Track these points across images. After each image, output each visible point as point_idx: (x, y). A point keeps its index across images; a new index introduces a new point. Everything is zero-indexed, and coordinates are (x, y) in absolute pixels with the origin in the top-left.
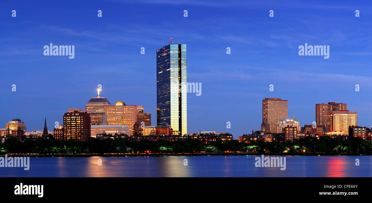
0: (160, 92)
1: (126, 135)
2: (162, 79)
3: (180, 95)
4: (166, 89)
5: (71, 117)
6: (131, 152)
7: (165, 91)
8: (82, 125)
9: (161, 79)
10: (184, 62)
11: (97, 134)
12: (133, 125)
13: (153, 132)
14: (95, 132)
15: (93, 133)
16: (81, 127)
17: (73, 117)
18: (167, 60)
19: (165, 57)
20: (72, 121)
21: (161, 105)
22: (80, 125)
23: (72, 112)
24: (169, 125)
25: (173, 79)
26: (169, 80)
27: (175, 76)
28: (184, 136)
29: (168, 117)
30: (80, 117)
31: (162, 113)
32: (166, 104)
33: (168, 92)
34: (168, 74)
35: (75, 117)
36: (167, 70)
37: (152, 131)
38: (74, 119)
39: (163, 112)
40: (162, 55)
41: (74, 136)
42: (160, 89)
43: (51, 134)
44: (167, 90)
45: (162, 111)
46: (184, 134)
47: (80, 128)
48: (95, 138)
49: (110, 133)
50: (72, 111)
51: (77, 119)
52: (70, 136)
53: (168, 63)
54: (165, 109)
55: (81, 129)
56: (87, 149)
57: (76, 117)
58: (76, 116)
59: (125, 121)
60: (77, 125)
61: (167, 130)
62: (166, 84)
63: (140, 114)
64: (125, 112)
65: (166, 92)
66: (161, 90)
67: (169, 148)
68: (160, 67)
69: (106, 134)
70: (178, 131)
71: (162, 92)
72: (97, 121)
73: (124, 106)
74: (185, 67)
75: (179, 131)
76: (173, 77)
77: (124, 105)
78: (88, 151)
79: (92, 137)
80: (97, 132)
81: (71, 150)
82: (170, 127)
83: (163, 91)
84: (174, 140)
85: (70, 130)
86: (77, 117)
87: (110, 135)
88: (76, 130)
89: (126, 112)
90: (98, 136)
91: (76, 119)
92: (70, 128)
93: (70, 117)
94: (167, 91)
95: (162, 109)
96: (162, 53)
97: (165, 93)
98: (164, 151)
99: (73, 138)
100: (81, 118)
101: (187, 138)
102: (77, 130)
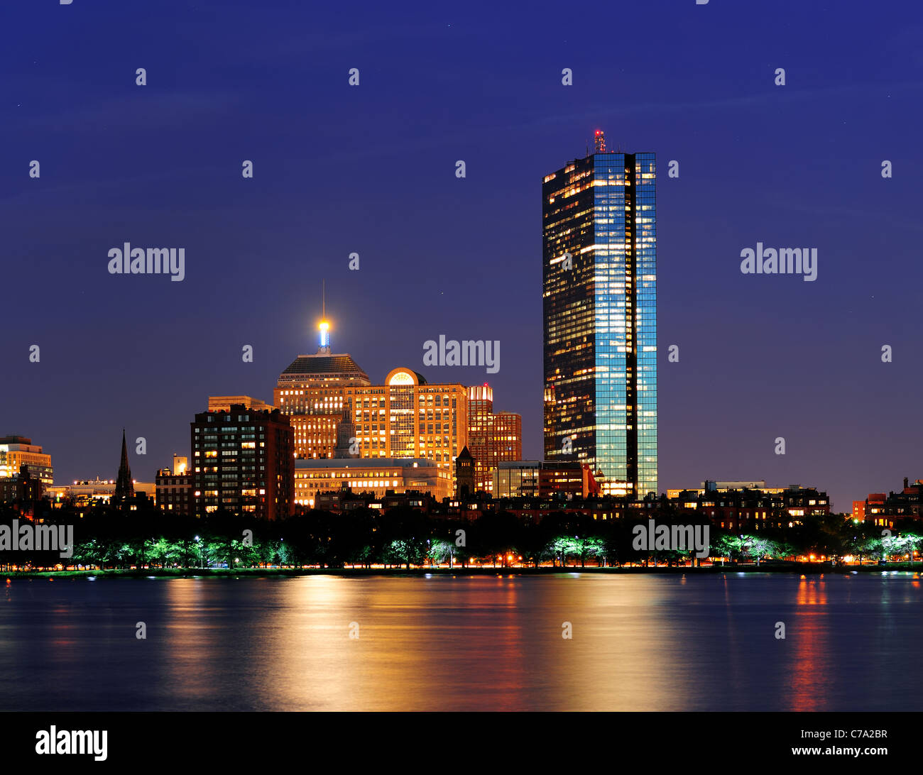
0: (554, 335)
1: (428, 494)
2: (563, 283)
3: (630, 344)
4: (579, 322)
5: (220, 429)
6: (447, 560)
7: (574, 330)
8: (261, 460)
9: (561, 287)
10: (645, 220)
11: (318, 492)
12: (454, 459)
13: (530, 484)
14: (311, 486)
15: (303, 488)
16: (257, 464)
17: (229, 429)
18: (583, 213)
19: (576, 204)
20: (223, 445)
21: (559, 383)
22: (253, 460)
23: (224, 409)
24: (588, 457)
25: (606, 286)
26: (588, 288)
27: (612, 272)
28: (647, 499)
29: (585, 429)
30: (253, 428)
31: (563, 414)
32: (579, 379)
33: (585, 333)
34: (586, 266)
35: (236, 429)
36: (583, 251)
37: (525, 481)
38: (233, 437)
39: (567, 410)
40: (564, 193)
41: (230, 501)
42: (554, 323)
43: (144, 493)
44: (584, 327)
45: (565, 407)
46: (647, 492)
47: (253, 468)
48: (309, 506)
49: (368, 487)
50: (223, 405)
51: (243, 437)
52: (216, 500)
53: (584, 225)
54: (573, 399)
55: (258, 471)
56: (279, 546)
57: (239, 429)
58: (239, 425)
59: (422, 445)
60: (243, 460)
61: (581, 477)
62: (579, 303)
63: (479, 418)
64: (423, 411)
65: (579, 335)
66: (559, 327)
67: (588, 544)
68: (557, 239)
69: (353, 491)
70: (623, 482)
71: (564, 332)
72: (317, 441)
73: (421, 388)
74: (651, 239)
75: (629, 481)
76: (606, 279)
77: (421, 381)
78: (284, 559)
79: (301, 502)
80: (316, 485)
81: (218, 554)
82: (591, 467)
83: (569, 331)
84: (608, 516)
85: (216, 476)
86: (243, 429)
87: (369, 497)
88: (240, 476)
89: (426, 408)
90: (324, 499)
91: (238, 435)
92: (216, 469)
93: (216, 429)
94: (582, 331)
95: (562, 399)
96: (564, 187)
97: (574, 336)
98: (572, 557)
99: (227, 508)
100: (257, 432)
101: (659, 505)
102: (244, 476)
